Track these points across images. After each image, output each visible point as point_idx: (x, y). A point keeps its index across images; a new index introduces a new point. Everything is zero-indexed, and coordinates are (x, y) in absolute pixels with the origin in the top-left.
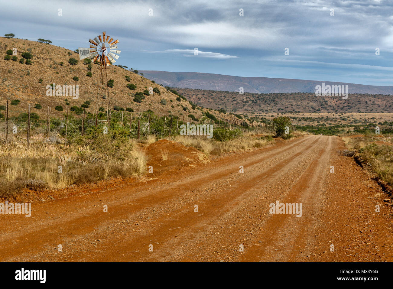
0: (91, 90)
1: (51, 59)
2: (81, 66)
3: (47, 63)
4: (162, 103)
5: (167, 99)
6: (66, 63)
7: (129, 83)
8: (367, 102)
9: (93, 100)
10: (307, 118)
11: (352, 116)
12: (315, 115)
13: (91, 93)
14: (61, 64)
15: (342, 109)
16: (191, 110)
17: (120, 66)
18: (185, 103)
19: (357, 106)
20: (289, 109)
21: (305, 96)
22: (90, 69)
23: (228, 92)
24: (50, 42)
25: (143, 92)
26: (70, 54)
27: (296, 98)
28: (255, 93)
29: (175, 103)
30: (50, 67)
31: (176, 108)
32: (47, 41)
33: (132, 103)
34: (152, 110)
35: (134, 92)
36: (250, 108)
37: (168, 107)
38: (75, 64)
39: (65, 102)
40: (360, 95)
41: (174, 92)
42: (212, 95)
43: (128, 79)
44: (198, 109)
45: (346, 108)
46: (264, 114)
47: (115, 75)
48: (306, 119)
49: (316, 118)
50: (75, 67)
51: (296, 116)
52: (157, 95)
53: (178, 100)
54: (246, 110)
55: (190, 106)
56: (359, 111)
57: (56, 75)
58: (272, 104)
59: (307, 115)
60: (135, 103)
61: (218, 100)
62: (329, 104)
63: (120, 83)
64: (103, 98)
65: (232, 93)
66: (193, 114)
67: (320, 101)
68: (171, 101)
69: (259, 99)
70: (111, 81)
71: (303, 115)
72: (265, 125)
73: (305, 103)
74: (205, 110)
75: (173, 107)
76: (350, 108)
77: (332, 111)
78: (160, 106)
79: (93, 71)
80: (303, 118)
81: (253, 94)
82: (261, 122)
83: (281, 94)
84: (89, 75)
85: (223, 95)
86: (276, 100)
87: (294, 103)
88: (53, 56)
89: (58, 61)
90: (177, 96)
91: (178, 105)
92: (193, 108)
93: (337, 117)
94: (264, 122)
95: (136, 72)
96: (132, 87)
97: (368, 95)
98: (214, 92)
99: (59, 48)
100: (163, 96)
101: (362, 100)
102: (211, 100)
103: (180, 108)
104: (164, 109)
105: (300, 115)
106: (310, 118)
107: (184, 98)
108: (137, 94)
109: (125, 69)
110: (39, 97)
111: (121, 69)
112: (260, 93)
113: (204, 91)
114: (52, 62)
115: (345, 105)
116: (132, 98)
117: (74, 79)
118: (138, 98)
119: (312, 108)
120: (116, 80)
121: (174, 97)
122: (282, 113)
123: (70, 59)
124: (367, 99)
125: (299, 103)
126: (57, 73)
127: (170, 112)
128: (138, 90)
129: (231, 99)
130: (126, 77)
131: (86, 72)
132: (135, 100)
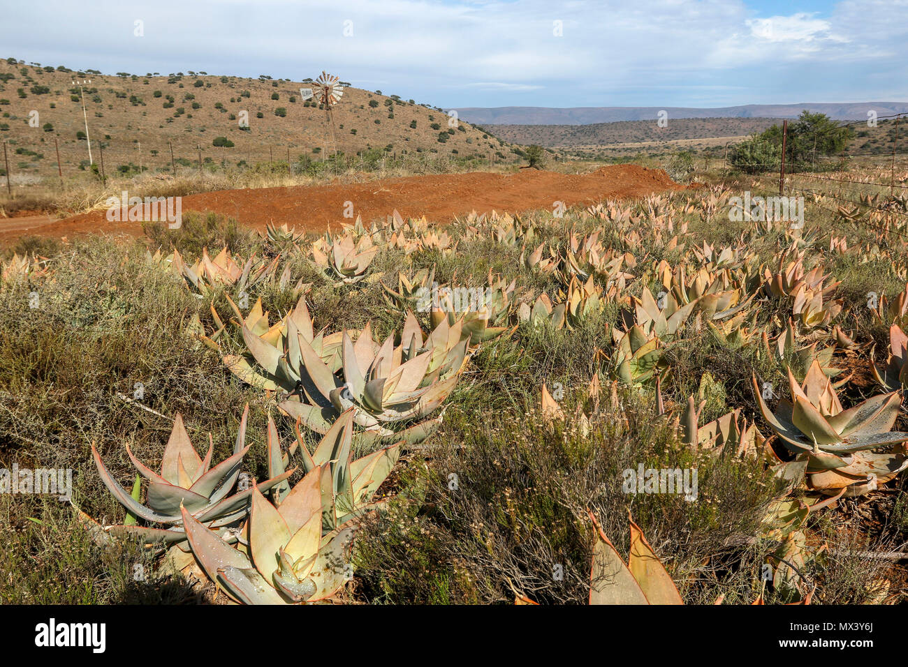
0: (393, 133)
1: (351, 103)
2: (382, 107)
3: (348, 107)
4: (468, 141)
5: (474, 137)
6: (367, 106)
7: (434, 122)
8: (695, 127)
9: (395, 143)
10: (628, 149)
11: (677, 143)
12: (637, 145)
13: (394, 136)
14: (362, 107)
15: (668, 136)
16: (499, 147)
17: (422, 105)
18: (491, 140)
19: (685, 133)
20: (611, 140)
21: (628, 125)
22: (392, 111)
23: (545, 126)
24: (349, 84)
25: (447, 131)
26: (370, 96)
27: (618, 128)
28: (574, 125)
29: (482, 140)
30: (351, 111)
31: (483, 147)
32: (346, 83)
33: (436, 143)
34: (457, 149)
35: (438, 132)
36: (568, 142)
37: (474, 146)
38: (376, 107)
39: (368, 147)
40: (689, 119)
41: (481, 129)
42: (528, 130)
43: (431, 118)
44: (507, 145)
45: (672, 135)
46: (582, 147)
47: (418, 115)
48: (626, 150)
49: (637, 148)
50: (376, 109)
51: (616, 147)
52: (462, 133)
53: (485, 137)
54: (565, 144)
55: (498, 143)
56: (687, 138)
57: (357, 119)
58: (592, 136)
59: (629, 145)
60: (439, 143)
61: (535, 135)
62: (655, 132)
63: (424, 123)
64: (407, 140)
65: (549, 126)
66: (499, 151)
67: (644, 130)
68: (478, 139)
69: (578, 132)
70: (414, 122)
71: (624, 145)
72: (579, 158)
73: (628, 132)
74: (515, 146)
75: (479, 145)
76: (677, 134)
77: (657, 139)
78: (466, 145)
79: (394, 112)
80: (624, 149)
81: (572, 127)
82: (575, 156)
83: (602, 124)
84: (391, 117)
85: (540, 129)
86: (597, 131)
87: (616, 134)
88: (353, 99)
89: (359, 104)
90: (484, 134)
91: (485, 143)
92: (501, 145)
93: (661, 145)
94: (578, 155)
95: (440, 110)
96: (436, 127)
97: (697, 119)
98: (530, 126)
99: (359, 90)
100: (469, 134)
101: (691, 125)
102: (527, 136)
103: (487, 145)
104: (470, 147)
105: (620, 146)
106: (630, 149)
107: (491, 135)
108: (441, 133)
109: (429, 107)
110: (341, 144)
111: (424, 108)
112: (579, 125)
113: (520, 126)
114: (352, 106)
115: (672, 132)
116: (437, 138)
117: (375, 122)
118: (443, 138)
119: (635, 137)
120: (419, 121)
121: (481, 134)
122: (601, 145)
123: (371, 102)
124: (696, 124)
125: (622, 133)
126: (358, 117)
127: (476, 150)
128: (442, 129)
129: (548, 133)
130: (430, 116)
131: (388, 114)
132: (439, 140)
